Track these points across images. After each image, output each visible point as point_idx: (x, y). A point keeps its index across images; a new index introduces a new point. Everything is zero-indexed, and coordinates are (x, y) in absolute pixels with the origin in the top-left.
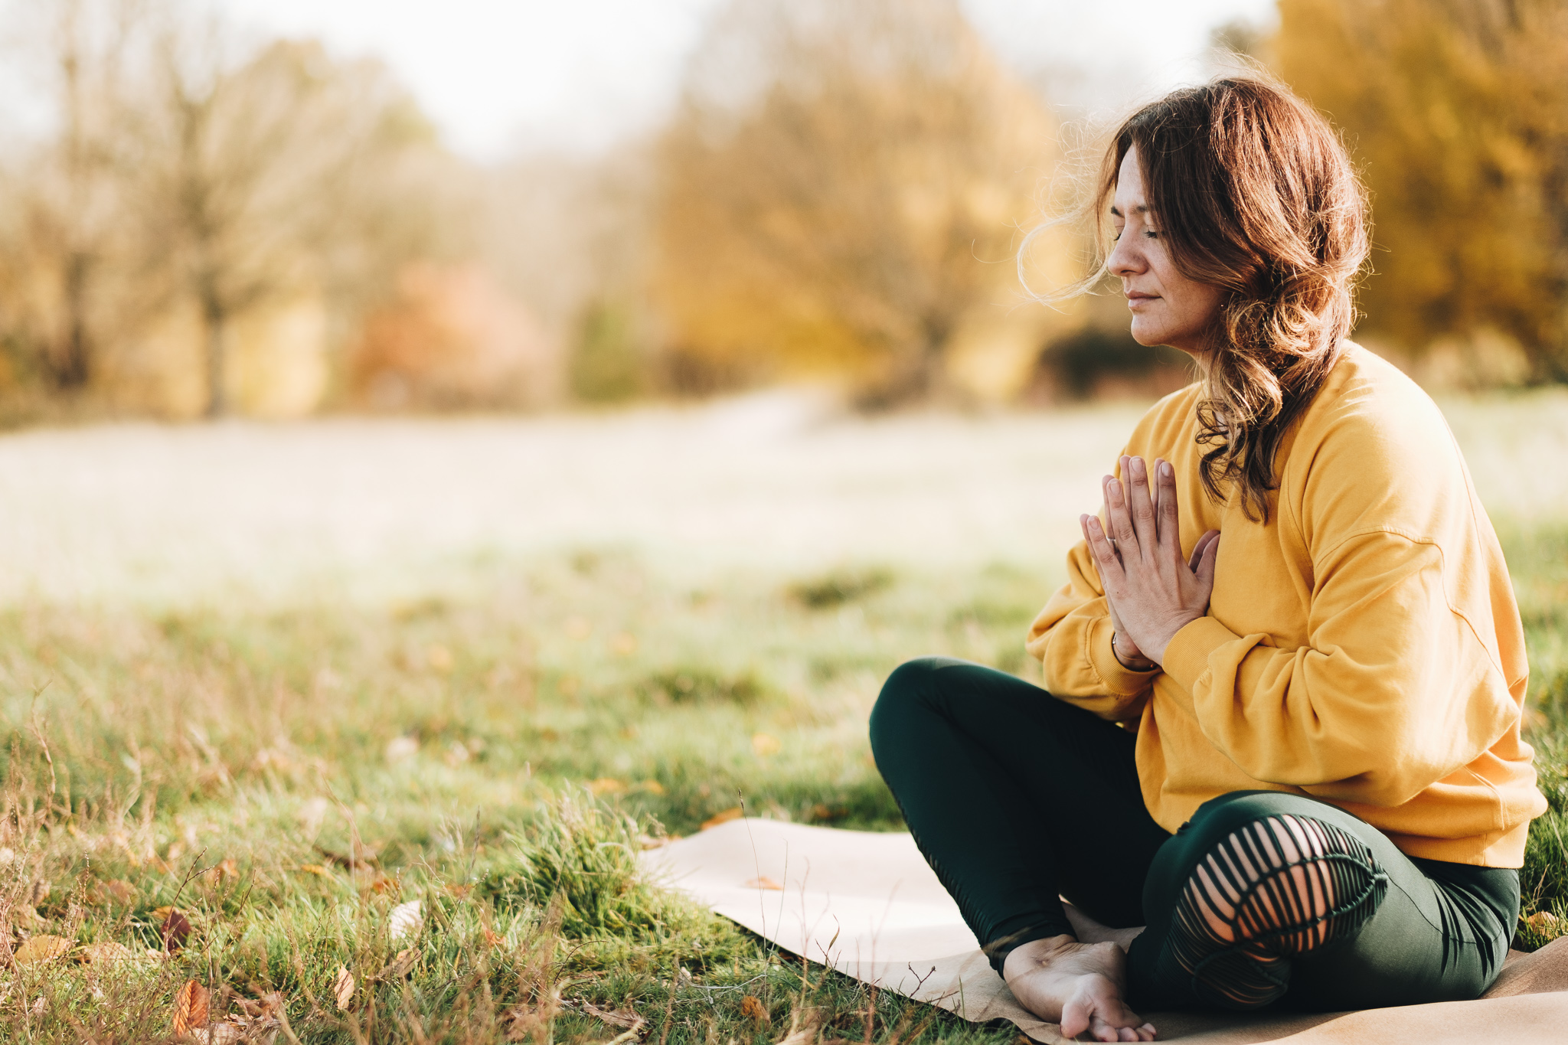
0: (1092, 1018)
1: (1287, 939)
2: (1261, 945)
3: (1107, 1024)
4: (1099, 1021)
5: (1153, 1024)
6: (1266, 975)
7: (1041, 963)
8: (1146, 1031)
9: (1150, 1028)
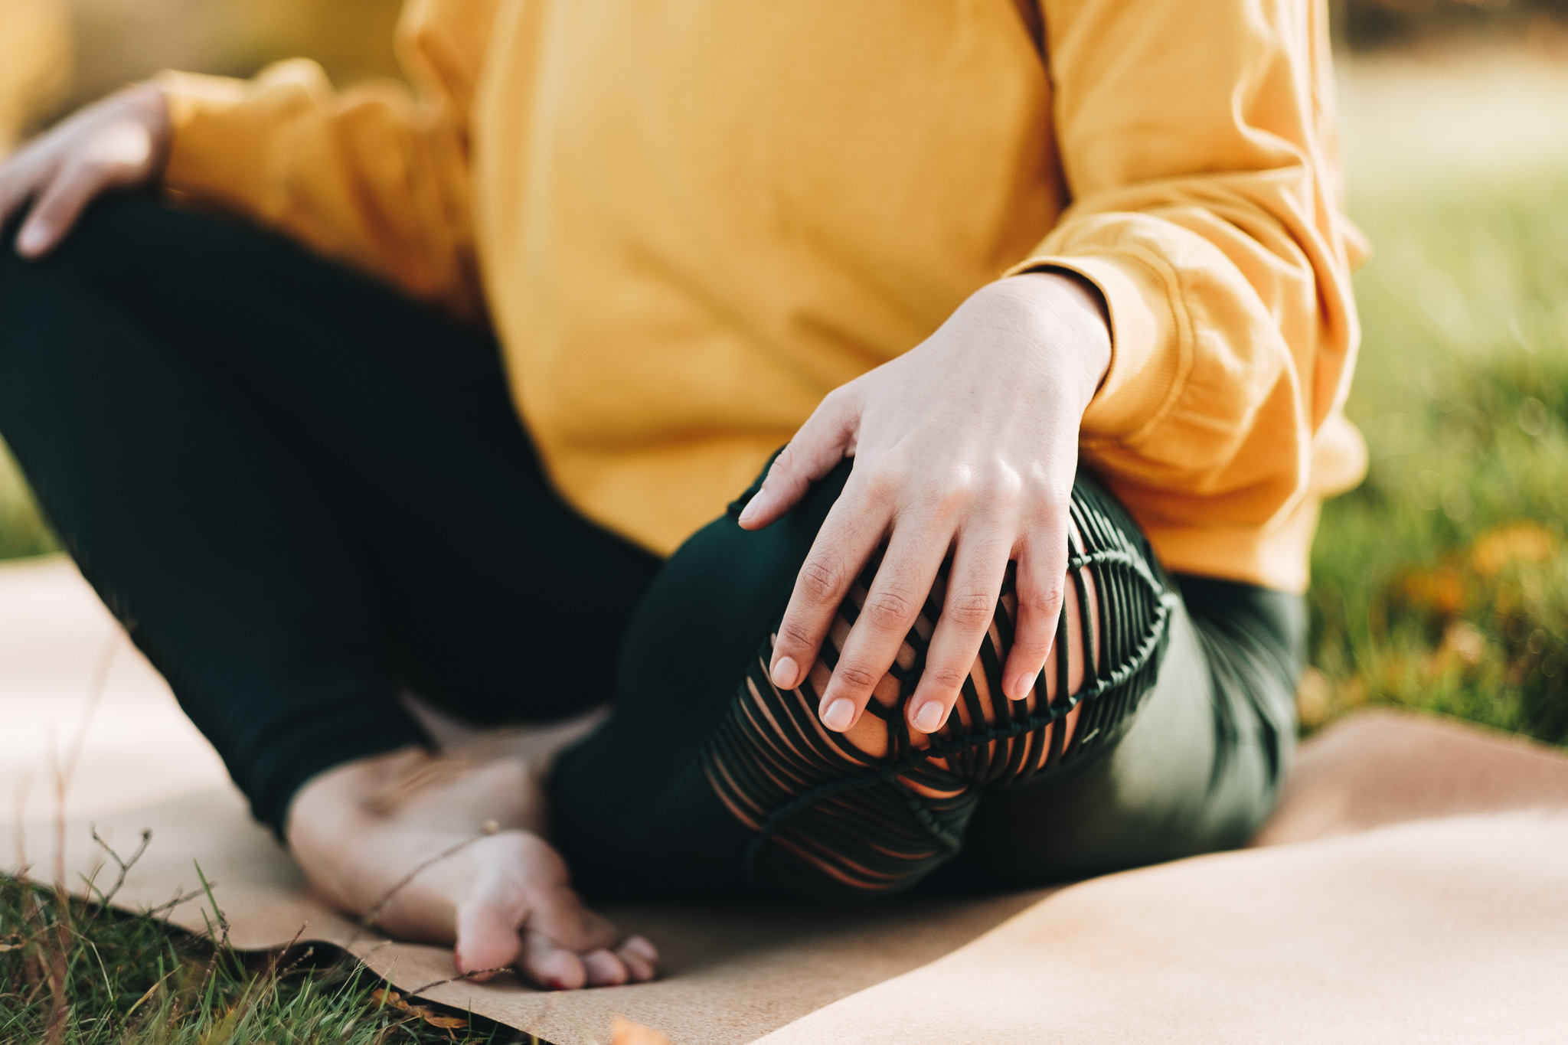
0: (523, 931)
1: (1001, 747)
2: (941, 762)
3: (557, 945)
4: (539, 940)
5: (652, 940)
6: (936, 828)
7: (378, 810)
8: (637, 955)
9: (641, 948)
